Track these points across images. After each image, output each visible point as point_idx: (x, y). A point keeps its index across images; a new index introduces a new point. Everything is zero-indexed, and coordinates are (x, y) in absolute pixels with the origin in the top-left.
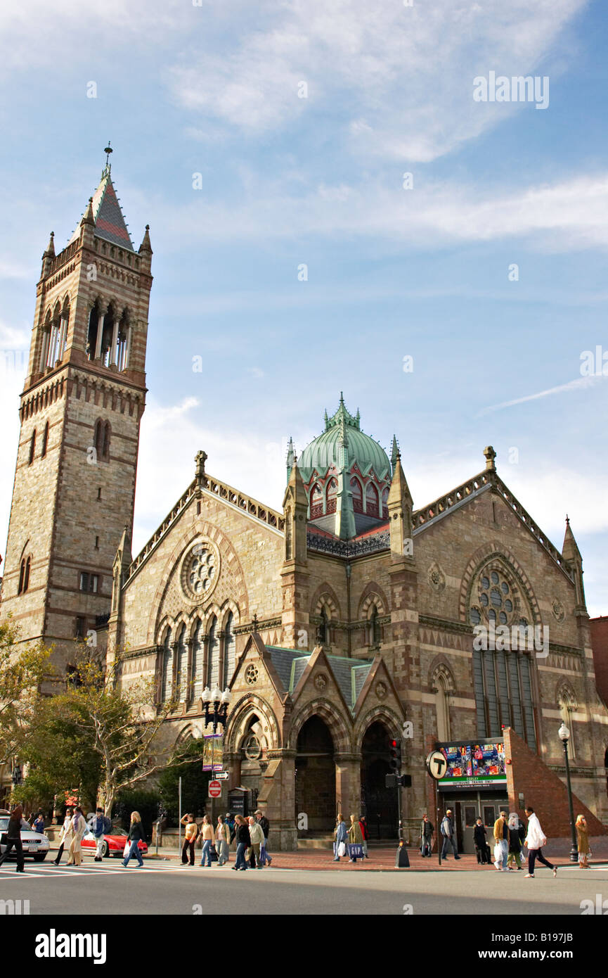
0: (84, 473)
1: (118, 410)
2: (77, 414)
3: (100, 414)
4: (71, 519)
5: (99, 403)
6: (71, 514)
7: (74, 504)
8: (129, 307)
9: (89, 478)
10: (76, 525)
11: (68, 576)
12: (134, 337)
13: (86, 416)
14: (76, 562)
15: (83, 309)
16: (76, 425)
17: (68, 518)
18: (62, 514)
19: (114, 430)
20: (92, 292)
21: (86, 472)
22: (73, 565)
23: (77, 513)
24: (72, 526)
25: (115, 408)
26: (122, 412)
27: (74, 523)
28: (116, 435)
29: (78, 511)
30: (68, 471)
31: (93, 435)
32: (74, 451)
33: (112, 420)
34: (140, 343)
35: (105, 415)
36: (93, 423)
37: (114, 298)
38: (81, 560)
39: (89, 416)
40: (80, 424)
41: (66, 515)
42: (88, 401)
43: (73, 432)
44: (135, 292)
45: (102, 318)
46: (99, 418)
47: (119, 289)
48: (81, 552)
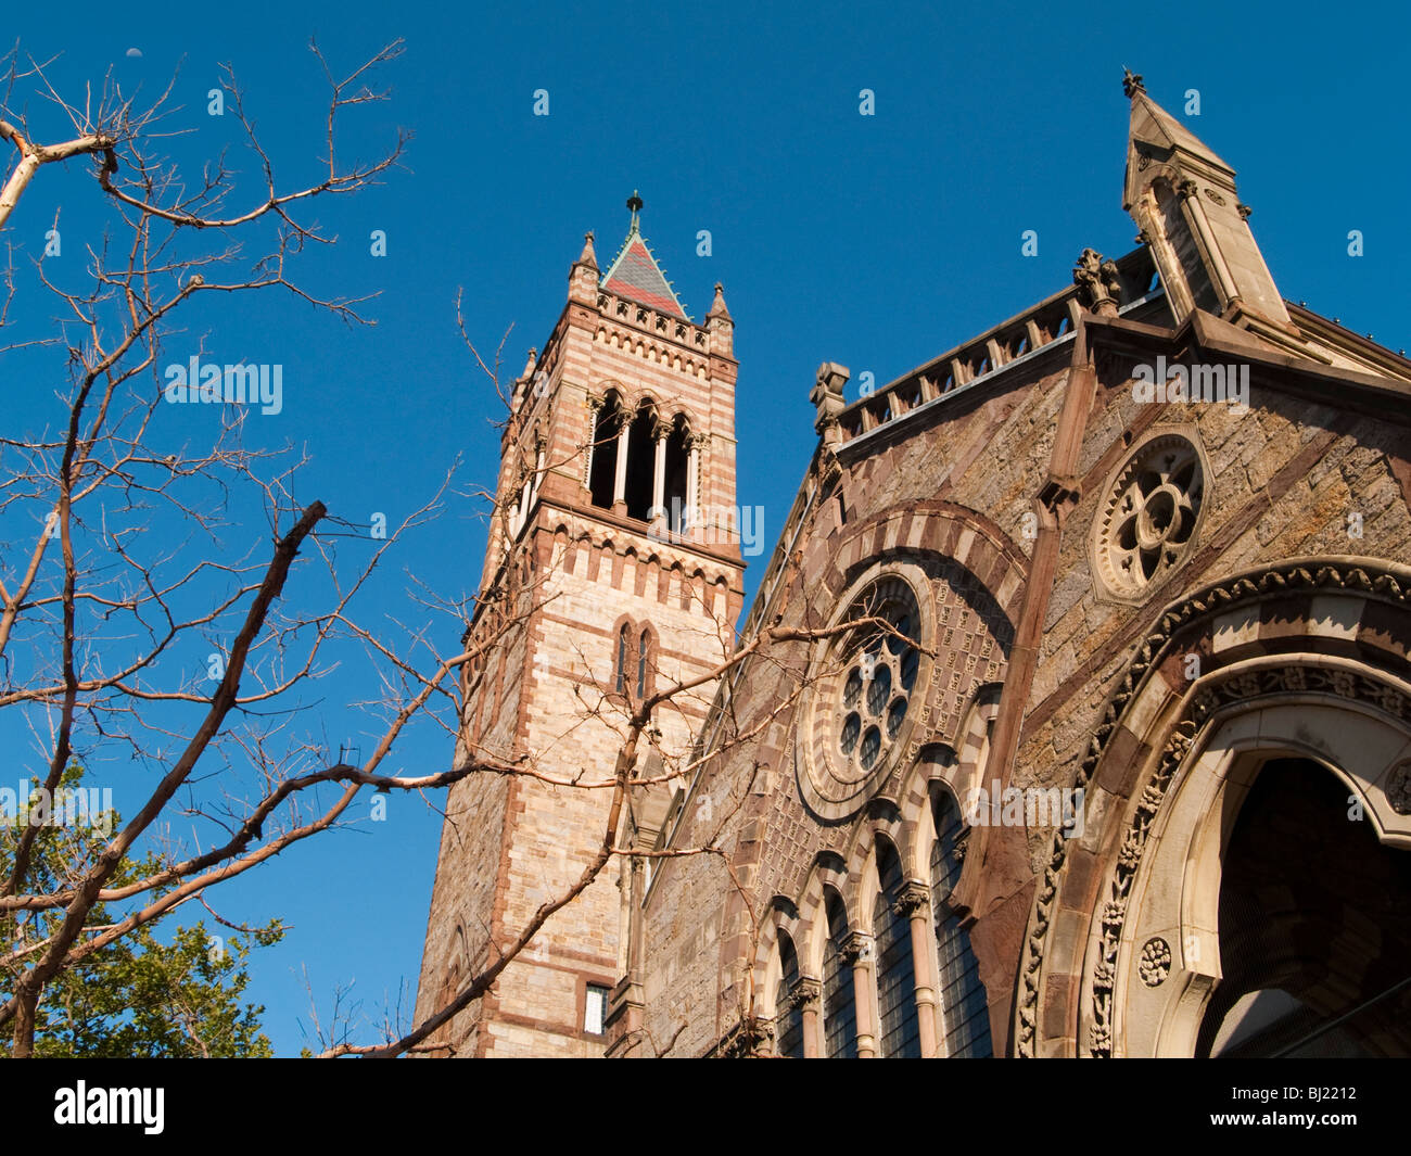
0: (589, 734)
1: (676, 603)
2: (568, 604)
3: (626, 609)
4: (554, 841)
5: (623, 584)
6: (552, 829)
7: (563, 805)
8: (689, 413)
9: (602, 746)
10: (569, 857)
11: (547, 990)
12: (706, 467)
13: (591, 609)
14: (571, 955)
15: (575, 406)
16: (565, 627)
17: (548, 838)
18: (529, 828)
19: (665, 644)
20: (597, 380)
21: (593, 733)
22: (564, 962)
23: (572, 828)
24: (555, 859)
25: (666, 598)
26: (686, 606)
27: (563, 853)
28: (671, 654)
29: (572, 823)
30: (542, 727)
31: (612, 650)
32: (559, 683)
33: (656, 621)
34: (719, 476)
35: (639, 610)
36: (609, 626)
37: (652, 395)
38: (586, 950)
39: (600, 611)
40: (575, 625)
41: (539, 831)
42: (595, 580)
43: (556, 641)
44: (700, 387)
45: (627, 430)
46: (627, 615)
47: (662, 379)
48: (586, 929)
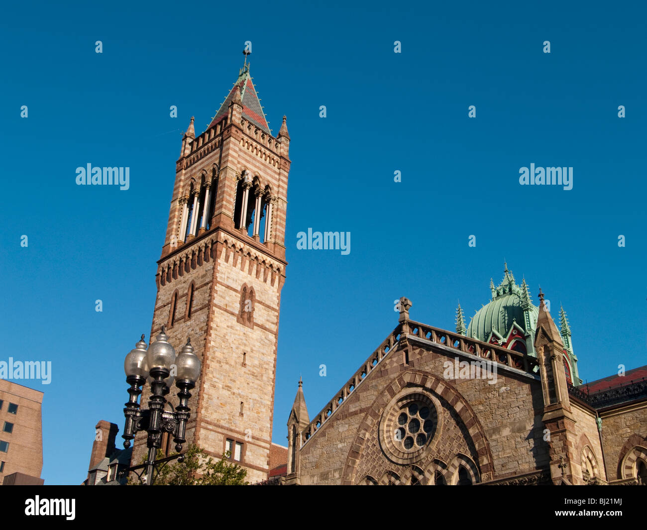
0: (231, 336)
1: (262, 278)
2: (226, 277)
3: (245, 281)
4: (218, 381)
5: (245, 269)
6: (218, 376)
7: (221, 366)
8: (271, 185)
9: (235, 342)
10: (223, 388)
11: (214, 440)
12: (275, 213)
13: (233, 280)
14: (222, 427)
15: (231, 179)
16: (224, 288)
17: (216, 380)
18: (211, 376)
19: (257, 298)
20: (239, 166)
21: (232, 336)
22: (220, 430)
23: (224, 376)
24: (218, 389)
25: (259, 277)
26: (265, 281)
27: (221, 386)
28: (260, 302)
29: (224, 374)
30: (215, 332)
31: (240, 299)
32: (222, 313)
33: (256, 288)
34: (280, 219)
35: (249, 281)
36: (239, 288)
37: (258, 175)
38: (227, 425)
39: (236, 281)
40: (228, 287)
41: (214, 377)
42: (235, 267)
43: (221, 294)
44: (275, 172)
45: (247, 191)
46: (245, 284)
47: (262, 167)
48: (227, 417)
